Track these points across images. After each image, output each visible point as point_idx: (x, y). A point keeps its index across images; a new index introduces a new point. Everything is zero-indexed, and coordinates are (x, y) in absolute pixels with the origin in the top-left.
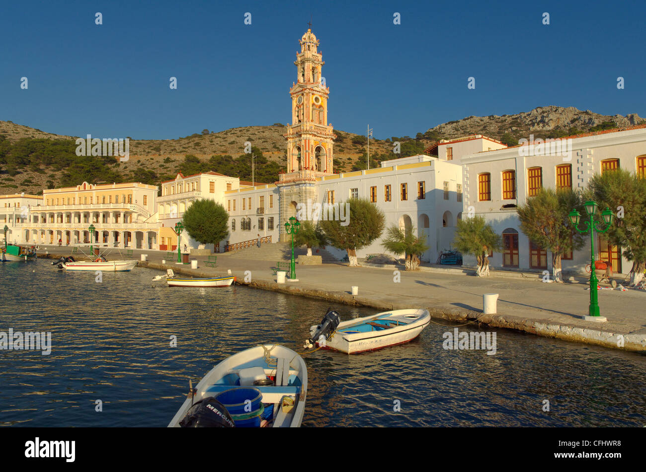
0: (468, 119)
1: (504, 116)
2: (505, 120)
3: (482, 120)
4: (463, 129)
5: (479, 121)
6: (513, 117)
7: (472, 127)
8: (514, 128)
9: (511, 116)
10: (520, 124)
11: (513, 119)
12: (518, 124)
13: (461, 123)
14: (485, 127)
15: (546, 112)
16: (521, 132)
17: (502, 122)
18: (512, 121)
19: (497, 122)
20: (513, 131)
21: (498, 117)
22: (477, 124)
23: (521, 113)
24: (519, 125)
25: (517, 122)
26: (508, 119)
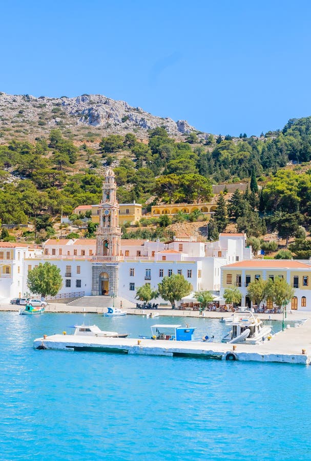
1: (42, 98)
2: (45, 105)
3: (14, 101)
5: (11, 101)
6: (53, 102)
8: (58, 119)
9: (51, 100)
10: (65, 113)
11: (54, 104)
12: (61, 114)
14: (21, 112)
15: (95, 103)
16: (67, 126)
17: (40, 107)
18: (53, 107)
19: (34, 106)
20: (58, 123)
21: (35, 98)
22: (9, 105)
23: (62, 97)
24: (63, 115)
25: (60, 110)
26: (48, 104)
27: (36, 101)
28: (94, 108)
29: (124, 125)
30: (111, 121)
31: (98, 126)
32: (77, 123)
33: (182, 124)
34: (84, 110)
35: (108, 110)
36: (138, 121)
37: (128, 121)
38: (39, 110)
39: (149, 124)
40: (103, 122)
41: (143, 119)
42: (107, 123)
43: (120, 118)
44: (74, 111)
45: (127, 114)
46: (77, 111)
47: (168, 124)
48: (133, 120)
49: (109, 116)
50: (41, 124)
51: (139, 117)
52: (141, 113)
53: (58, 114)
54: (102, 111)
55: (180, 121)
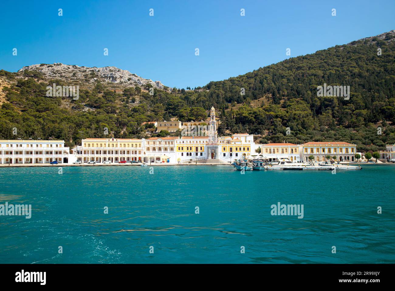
0: (58, 65)
1: (83, 67)
3: (69, 68)
4: (59, 73)
5: (67, 68)
6: (90, 69)
7: (65, 72)
8: (95, 79)
9: (88, 68)
10: (98, 75)
11: (90, 71)
13: (56, 68)
14: (74, 74)
15: (113, 71)
16: (101, 82)
17: (84, 72)
20: (95, 81)
21: (79, 67)
22: (67, 70)
23: (94, 67)
25: (95, 74)
26: (87, 70)
27: (80, 68)
28: (113, 73)
29: (129, 82)
30: (122, 80)
31: (116, 82)
32: (106, 81)
33: (158, 83)
34: (108, 74)
35: (121, 75)
36: (136, 81)
37: (131, 81)
38: (84, 74)
39: (142, 82)
40: (118, 81)
41: (138, 80)
42: (121, 81)
43: (127, 79)
44: (102, 75)
45: (130, 77)
46: (104, 75)
47: (151, 83)
48: (133, 80)
49: (121, 77)
50: (87, 81)
51: (136, 79)
52: (137, 77)
53: (94, 76)
54: (118, 75)
55: (157, 81)
